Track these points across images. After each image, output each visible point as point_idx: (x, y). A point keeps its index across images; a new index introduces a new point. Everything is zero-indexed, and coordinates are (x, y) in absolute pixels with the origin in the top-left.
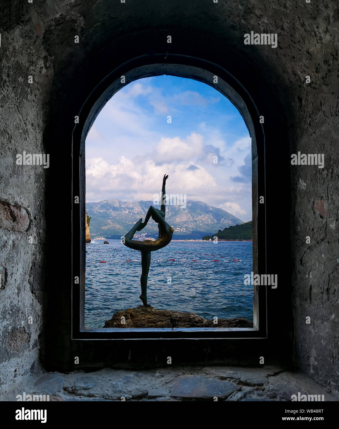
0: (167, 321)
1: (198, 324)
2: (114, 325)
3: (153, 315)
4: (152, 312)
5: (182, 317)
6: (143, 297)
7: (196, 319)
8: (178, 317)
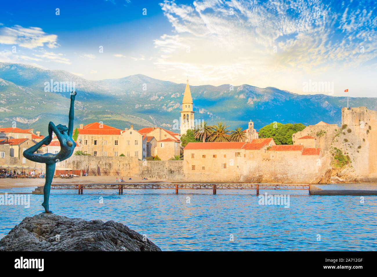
5: (67, 221)
6: (45, 204)
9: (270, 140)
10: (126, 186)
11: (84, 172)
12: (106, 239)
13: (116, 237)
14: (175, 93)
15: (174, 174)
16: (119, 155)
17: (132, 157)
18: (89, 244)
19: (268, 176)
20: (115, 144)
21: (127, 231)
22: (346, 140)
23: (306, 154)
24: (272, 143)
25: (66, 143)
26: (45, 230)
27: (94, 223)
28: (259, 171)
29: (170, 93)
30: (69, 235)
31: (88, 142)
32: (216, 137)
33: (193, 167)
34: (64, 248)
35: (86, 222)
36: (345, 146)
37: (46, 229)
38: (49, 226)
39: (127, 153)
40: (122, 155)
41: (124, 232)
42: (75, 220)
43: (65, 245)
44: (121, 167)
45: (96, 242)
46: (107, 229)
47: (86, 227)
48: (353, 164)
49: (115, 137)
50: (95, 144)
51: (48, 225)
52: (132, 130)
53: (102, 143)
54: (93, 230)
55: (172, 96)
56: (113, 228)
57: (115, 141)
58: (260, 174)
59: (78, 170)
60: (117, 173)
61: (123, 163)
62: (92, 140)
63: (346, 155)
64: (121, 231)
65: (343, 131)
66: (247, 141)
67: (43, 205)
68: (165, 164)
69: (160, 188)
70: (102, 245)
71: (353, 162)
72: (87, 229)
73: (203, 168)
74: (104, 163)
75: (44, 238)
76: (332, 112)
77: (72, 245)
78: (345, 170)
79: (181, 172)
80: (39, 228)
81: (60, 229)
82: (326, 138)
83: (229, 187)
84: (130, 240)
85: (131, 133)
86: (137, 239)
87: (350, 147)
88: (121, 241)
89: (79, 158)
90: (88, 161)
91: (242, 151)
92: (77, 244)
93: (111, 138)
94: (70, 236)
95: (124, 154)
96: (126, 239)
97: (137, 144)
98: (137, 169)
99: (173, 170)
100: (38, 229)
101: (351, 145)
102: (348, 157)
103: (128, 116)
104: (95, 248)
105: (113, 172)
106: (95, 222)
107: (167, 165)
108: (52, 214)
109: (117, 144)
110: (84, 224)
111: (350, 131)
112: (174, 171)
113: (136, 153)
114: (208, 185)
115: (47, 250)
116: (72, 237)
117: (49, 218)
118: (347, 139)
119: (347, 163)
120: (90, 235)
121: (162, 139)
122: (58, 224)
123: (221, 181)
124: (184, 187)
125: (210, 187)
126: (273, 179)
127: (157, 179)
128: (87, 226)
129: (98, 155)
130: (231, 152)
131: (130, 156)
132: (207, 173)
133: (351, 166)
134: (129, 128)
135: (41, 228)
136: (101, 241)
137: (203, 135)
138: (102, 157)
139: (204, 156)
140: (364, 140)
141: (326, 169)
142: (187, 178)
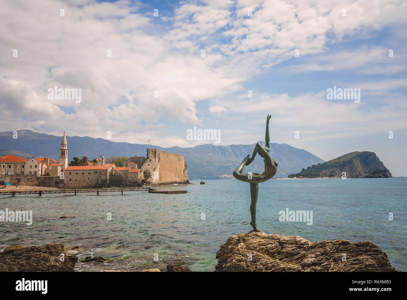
0: (276, 243)
1: (304, 246)
2: (229, 248)
3: (263, 238)
4: (261, 236)
5: (289, 240)
6: (253, 223)
7: (302, 242)
8: (286, 240)
17: (33, 175)
22: (149, 165)
24: (114, 166)
26: (273, 250)
31: (5, 166)
33: (70, 180)
36: (148, 168)
39: (29, 173)
44: (26, 180)
49: (22, 163)
50: (10, 167)
52: (33, 159)
53: (14, 167)
57: (23, 166)
62: (8, 165)
63: (149, 172)
65: (148, 160)
67: (251, 224)
71: (152, 176)
74: (15, 178)
78: (148, 180)
79: (63, 182)
80: (265, 249)
81: (290, 249)
82: (139, 164)
87: (151, 168)
90: (5, 178)
91: (99, 171)
97: (36, 167)
98: (36, 181)
99: (58, 181)
107: (54, 179)
111: (151, 160)
113: (35, 172)
119: (149, 176)
125: (95, 191)
130: (92, 171)
132: (78, 183)
138: (14, 175)
139: (77, 174)
140: (157, 165)
141: (142, 179)
142: (66, 186)
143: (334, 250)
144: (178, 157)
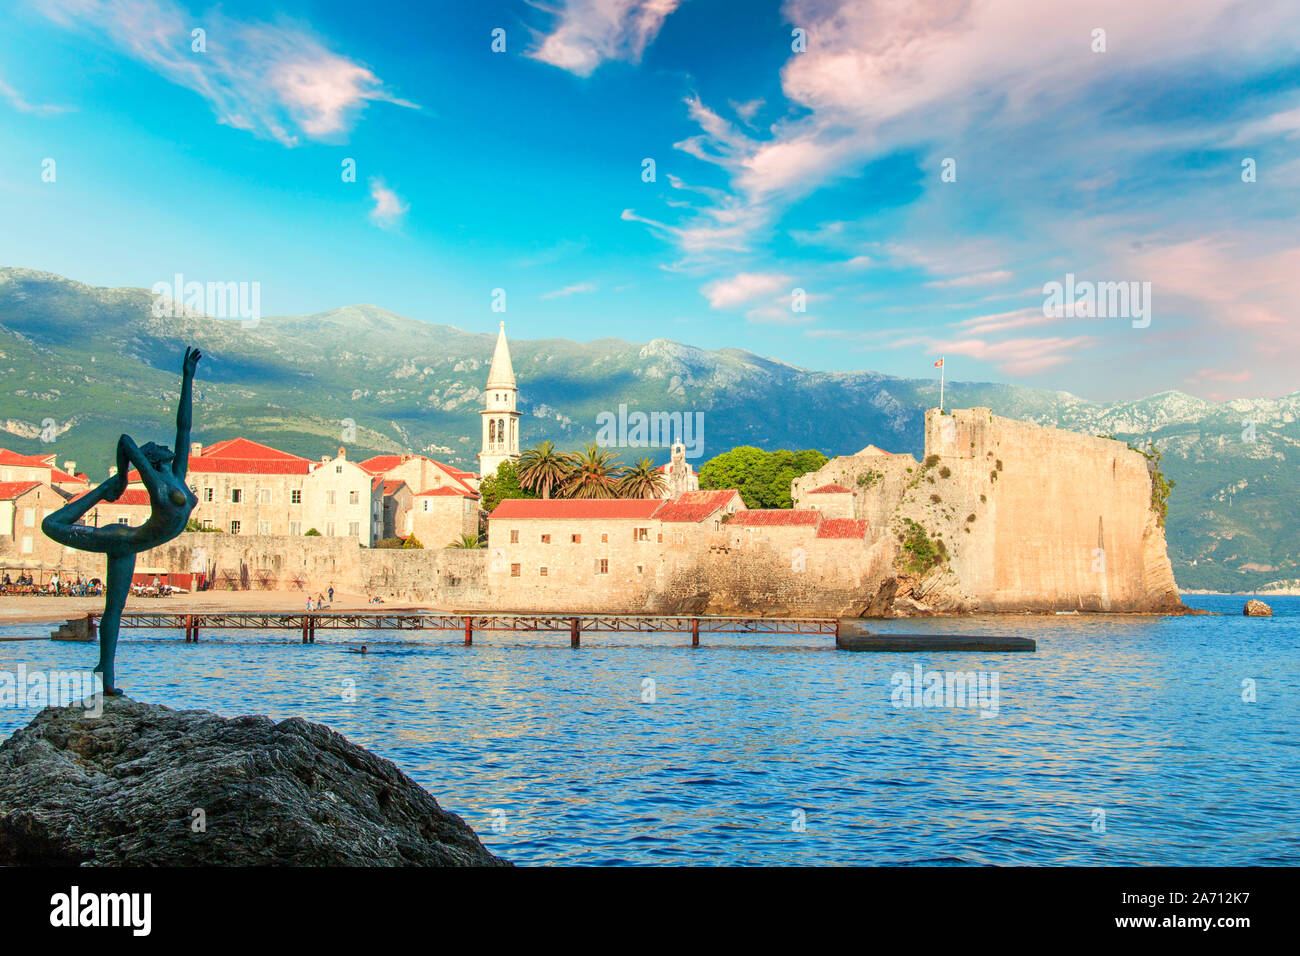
9: (731, 496)
10: (324, 620)
11: (201, 578)
12: (281, 768)
13: (308, 766)
14: (465, 358)
15: (462, 586)
16: (303, 532)
17: (341, 539)
18: (230, 782)
19: (724, 595)
20: (294, 501)
21: (341, 749)
22: (936, 499)
23: (829, 536)
24: (736, 504)
25: (167, 497)
26: (103, 743)
27: (247, 725)
28: (698, 582)
29: (451, 359)
30: (173, 758)
31: (214, 492)
32: (581, 486)
33: (516, 569)
34: (159, 796)
35: (222, 720)
36: (933, 515)
37: (104, 740)
38: (114, 733)
39: (326, 529)
40: (313, 533)
41: (332, 751)
42: (190, 716)
43: (163, 787)
44: (310, 565)
45: (251, 778)
46: (283, 741)
47: (223, 736)
48: (953, 564)
49: (293, 481)
50: (236, 498)
51: (110, 730)
52: (341, 460)
53: (256, 496)
54: (243, 744)
55: (458, 368)
56: (300, 739)
57: (294, 492)
58: (702, 591)
59: (183, 572)
60: (298, 582)
61: (314, 554)
62: (227, 487)
63: (936, 538)
64: (323, 748)
65: (929, 473)
66: (666, 496)
68: (435, 558)
69: (422, 628)
70: (269, 786)
71: (953, 558)
72: (226, 741)
73: (544, 571)
74: (260, 554)
75: (98, 766)
76: (898, 421)
77: (182, 788)
78: (931, 580)
79: (482, 582)
80: (84, 739)
81: (147, 740)
82: (883, 491)
83: (616, 626)
84: (350, 774)
85: (339, 470)
86: (368, 770)
87: (948, 517)
88: (324, 775)
89: (188, 539)
90: (216, 548)
91: (654, 526)
92: (195, 785)
93: (282, 485)
94: (176, 762)
95: (318, 530)
96: (337, 769)
97: (357, 501)
98: (356, 571)
99: (457, 575)
100: (81, 741)
101: (950, 512)
102: (940, 544)
103: (331, 421)
104: (248, 794)
105: (286, 581)
106: (248, 722)
107: (440, 562)
108: (123, 699)
109: (299, 501)
110: (216, 727)
111: (946, 473)
112: (460, 579)
113: (354, 527)
114: (559, 620)
115: (109, 800)
116: (182, 763)
117: (114, 709)
118: (941, 495)
119: (938, 560)
120: (234, 759)
121: (428, 488)
122: (141, 728)
123: (592, 607)
124: (489, 626)
125: (561, 625)
126: (736, 603)
127: (410, 601)
128: (226, 732)
129: (243, 530)
130: (620, 529)
131: (336, 535)
132: (554, 586)
133: (950, 571)
134: (334, 456)
135: (91, 736)
136: (267, 776)
137: (544, 478)
138: (256, 536)
139: (545, 538)
140: (983, 498)
141: (882, 577)
142: (495, 597)
143: (214, 738)
144: (1110, 460)
